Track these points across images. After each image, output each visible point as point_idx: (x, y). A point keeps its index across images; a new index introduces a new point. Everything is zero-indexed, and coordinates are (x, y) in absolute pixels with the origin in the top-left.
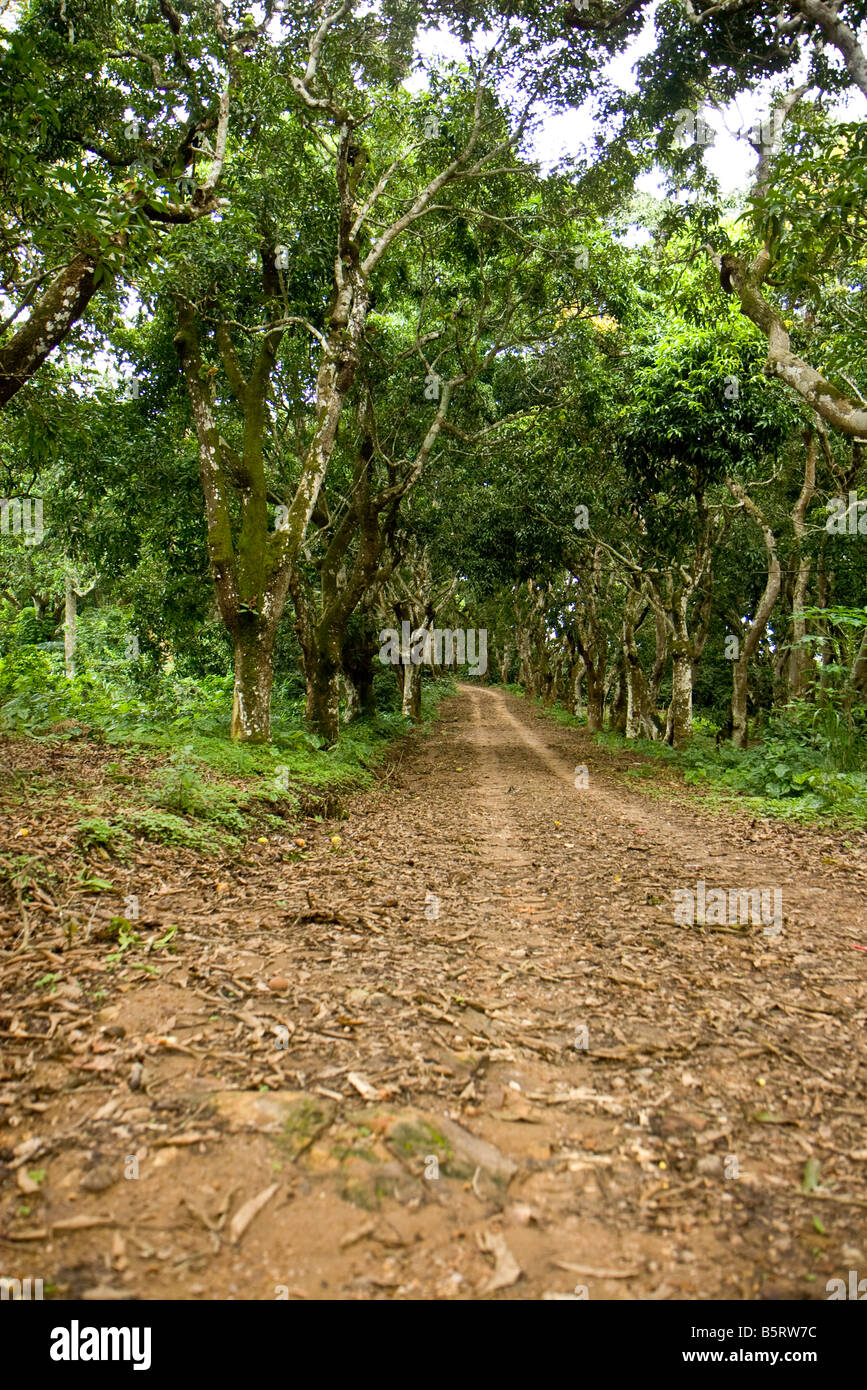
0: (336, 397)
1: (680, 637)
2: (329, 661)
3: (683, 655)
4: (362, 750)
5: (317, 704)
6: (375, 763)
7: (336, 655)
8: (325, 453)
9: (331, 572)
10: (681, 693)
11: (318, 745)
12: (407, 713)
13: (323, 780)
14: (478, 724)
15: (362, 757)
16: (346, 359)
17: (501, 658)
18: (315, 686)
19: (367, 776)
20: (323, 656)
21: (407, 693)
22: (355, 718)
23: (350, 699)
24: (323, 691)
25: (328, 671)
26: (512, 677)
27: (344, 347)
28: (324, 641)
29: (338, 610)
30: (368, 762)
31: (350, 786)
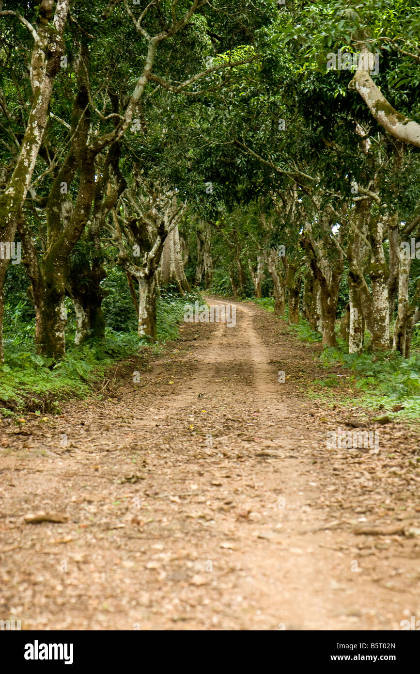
0: (47, 80)
1: (377, 260)
2: (55, 290)
3: (380, 276)
4: (82, 367)
5: (45, 329)
6: (93, 378)
7: (62, 285)
8: (40, 127)
9: (55, 209)
10: (379, 311)
11: (42, 363)
12: (142, 333)
13: (44, 389)
14: (216, 342)
15: (82, 373)
16: (53, 49)
17: (255, 269)
18: (42, 313)
19: (84, 387)
20: (49, 286)
21: (143, 312)
22: (85, 339)
23: (80, 322)
24: (51, 317)
25: (54, 299)
26: (266, 291)
27: (52, 40)
28: (50, 271)
29: (61, 245)
30: (87, 377)
31: (68, 394)
